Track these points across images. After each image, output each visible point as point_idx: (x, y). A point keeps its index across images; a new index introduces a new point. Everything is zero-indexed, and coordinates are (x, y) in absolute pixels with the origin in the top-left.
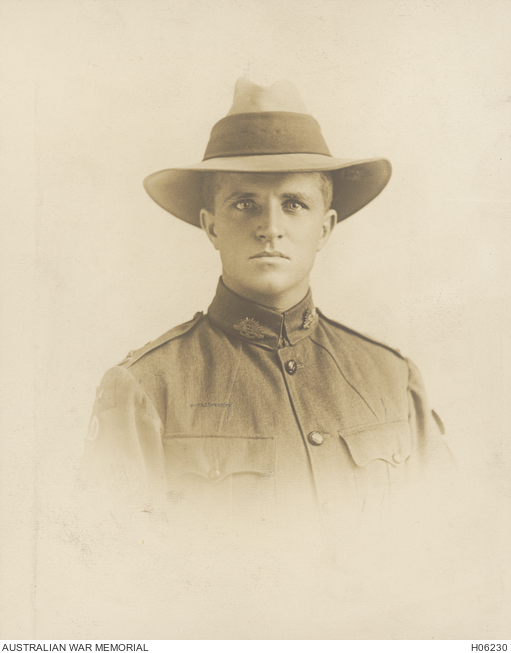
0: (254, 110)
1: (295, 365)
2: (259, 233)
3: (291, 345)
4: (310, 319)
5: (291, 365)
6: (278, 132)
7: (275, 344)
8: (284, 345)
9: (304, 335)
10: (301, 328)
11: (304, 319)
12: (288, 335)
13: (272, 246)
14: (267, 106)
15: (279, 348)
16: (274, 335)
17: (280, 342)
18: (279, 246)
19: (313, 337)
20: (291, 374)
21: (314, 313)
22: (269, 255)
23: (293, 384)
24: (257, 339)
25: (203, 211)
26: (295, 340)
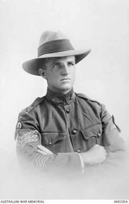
0: (56, 39)
1: (69, 111)
2: (63, 73)
3: (68, 104)
4: (73, 96)
5: (68, 110)
6: (64, 45)
7: (63, 104)
8: (66, 104)
9: (71, 101)
10: (71, 99)
11: (71, 97)
12: (67, 102)
13: (67, 77)
14: (60, 38)
15: (65, 105)
16: (63, 102)
17: (65, 104)
18: (69, 76)
19: (75, 101)
20: (68, 113)
21: (74, 94)
22: (66, 79)
23: (68, 116)
24: (58, 103)
25: (40, 69)
26: (69, 102)
